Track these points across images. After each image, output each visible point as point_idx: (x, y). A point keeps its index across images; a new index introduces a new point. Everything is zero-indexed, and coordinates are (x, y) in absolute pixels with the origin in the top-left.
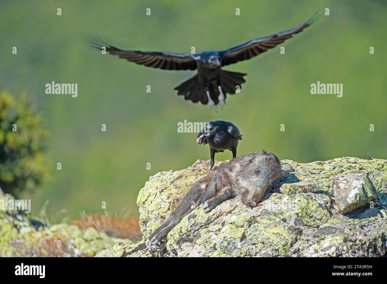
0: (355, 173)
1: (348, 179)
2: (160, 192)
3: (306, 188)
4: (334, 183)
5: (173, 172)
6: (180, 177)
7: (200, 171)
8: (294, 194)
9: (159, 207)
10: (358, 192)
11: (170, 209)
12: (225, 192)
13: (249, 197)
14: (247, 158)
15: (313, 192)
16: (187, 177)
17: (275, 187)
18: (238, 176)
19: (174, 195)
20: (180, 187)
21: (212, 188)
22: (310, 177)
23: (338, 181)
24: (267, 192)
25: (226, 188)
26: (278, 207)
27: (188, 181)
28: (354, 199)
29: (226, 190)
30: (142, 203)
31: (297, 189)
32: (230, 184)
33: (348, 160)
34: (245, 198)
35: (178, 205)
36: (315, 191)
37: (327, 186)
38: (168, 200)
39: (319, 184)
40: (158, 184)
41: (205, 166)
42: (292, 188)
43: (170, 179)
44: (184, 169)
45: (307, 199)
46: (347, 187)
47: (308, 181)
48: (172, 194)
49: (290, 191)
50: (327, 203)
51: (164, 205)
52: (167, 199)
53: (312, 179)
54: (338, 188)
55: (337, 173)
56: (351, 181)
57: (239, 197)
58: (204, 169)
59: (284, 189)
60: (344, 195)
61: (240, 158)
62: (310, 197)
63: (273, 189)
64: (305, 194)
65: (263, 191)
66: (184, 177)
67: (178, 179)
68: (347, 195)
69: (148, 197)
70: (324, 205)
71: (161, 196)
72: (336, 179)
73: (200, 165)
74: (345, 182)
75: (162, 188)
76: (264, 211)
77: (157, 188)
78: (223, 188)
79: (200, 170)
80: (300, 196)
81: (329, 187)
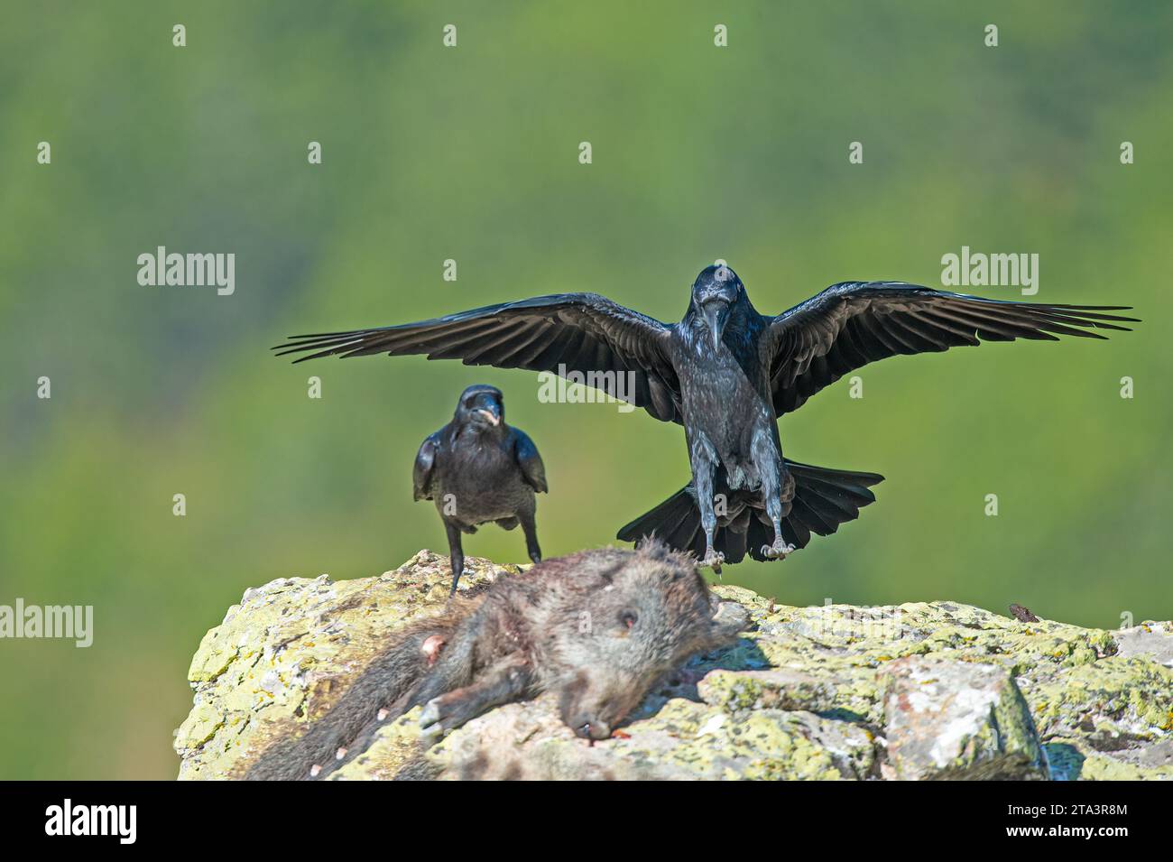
0: (970, 661)
1: (943, 682)
2: (277, 649)
3: (793, 693)
4: (891, 690)
5: (329, 581)
6: (352, 604)
7: (425, 589)
8: (746, 712)
9: (267, 700)
10: (973, 730)
11: (305, 711)
12: (506, 676)
13: (588, 702)
14: (596, 565)
15: (815, 712)
16: (375, 605)
17: (683, 679)
18: (557, 623)
19: (323, 665)
20: (346, 640)
21: (459, 655)
22: (811, 657)
23: (905, 683)
24: (651, 691)
25: (509, 661)
26: (685, 750)
27: (378, 619)
28: (955, 753)
29: (509, 669)
30: (206, 678)
31: (760, 695)
32: (526, 648)
33: (951, 614)
34: (573, 704)
35: (334, 701)
36: (822, 710)
37: (864, 698)
38: (299, 681)
39: (839, 687)
40: (273, 619)
41: (444, 574)
42: (740, 690)
43: (316, 607)
44: (370, 576)
45: (790, 734)
46: (935, 708)
47: (802, 671)
48: (317, 661)
49: (733, 698)
50: (860, 756)
51: (284, 695)
52: (298, 675)
53: (817, 665)
54: (905, 706)
55: (905, 654)
56: (953, 689)
57: (551, 699)
58: (439, 584)
59: (713, 689)
60: (921, 733)
61: (570, 561)
62: (800, 728)
63: (675, 683)
64: (786, 716)
65: (638, 687)
66: (365, 607)
67: (342, 609)
68: (933, 737)
69: (231, 660)
70: (846, 763)
71: (276, 661)
72: (902, 676)
73: (425, 569)
74: (932, 689)
75: (285, 637)
76: (633, 759)
77: (267, 634)
78: (499, 662)
79: (426, 586)
80: (767, 721)
81: (872, 700)
